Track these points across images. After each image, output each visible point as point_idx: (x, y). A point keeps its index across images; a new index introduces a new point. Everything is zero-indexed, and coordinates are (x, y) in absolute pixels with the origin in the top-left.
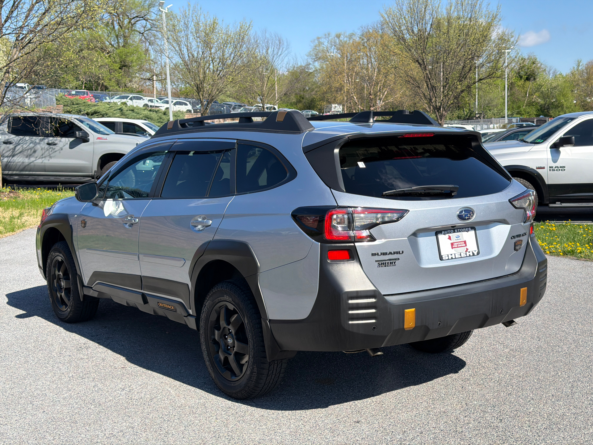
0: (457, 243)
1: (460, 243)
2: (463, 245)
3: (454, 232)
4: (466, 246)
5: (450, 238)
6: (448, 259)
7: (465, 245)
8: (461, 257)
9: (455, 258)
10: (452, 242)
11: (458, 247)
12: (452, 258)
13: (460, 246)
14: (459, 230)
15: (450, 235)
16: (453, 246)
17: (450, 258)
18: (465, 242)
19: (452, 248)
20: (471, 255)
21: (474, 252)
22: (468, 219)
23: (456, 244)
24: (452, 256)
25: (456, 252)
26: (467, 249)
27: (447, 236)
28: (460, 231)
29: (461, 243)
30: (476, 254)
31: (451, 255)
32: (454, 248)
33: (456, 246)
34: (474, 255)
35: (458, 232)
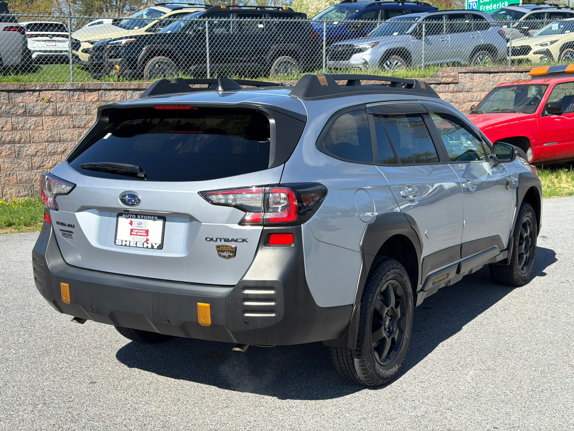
0: (137, 231)
1: (140, 231)
2: (143, 234)
3: (136, 218)
4: (147, 235)
5: (131, 223)
6: (122, 245)
7: (145, 234)
8: (136, 247)
9: (129, 246)
10: (132, 228)
11: (136, 235)
12: (126, 245)
13: (140, 234)
14: (142, 216)
15: (132, 220)
16: (132, 233)
17: (124, 244)
18: (147, 232)
19: (131, 234)
20: (150, 246)
21: (154, 245)
22: (133, 205)
23: (135, 231)
24: (126, 243)
25: (132, 240)
26: (147, 240)
27: (129, 220)
28: (143, 218)
29: (142, 231)
30: (155, 247)
31: (126, 241)
32: (133, 235)
33: (135, 233)
34: (152, 247)
35: (141, 218)
